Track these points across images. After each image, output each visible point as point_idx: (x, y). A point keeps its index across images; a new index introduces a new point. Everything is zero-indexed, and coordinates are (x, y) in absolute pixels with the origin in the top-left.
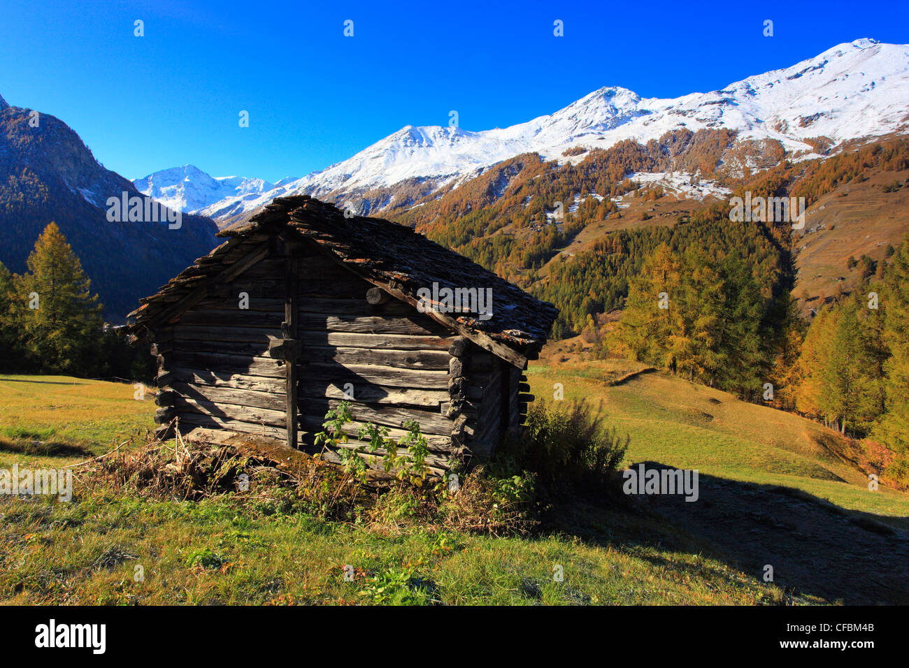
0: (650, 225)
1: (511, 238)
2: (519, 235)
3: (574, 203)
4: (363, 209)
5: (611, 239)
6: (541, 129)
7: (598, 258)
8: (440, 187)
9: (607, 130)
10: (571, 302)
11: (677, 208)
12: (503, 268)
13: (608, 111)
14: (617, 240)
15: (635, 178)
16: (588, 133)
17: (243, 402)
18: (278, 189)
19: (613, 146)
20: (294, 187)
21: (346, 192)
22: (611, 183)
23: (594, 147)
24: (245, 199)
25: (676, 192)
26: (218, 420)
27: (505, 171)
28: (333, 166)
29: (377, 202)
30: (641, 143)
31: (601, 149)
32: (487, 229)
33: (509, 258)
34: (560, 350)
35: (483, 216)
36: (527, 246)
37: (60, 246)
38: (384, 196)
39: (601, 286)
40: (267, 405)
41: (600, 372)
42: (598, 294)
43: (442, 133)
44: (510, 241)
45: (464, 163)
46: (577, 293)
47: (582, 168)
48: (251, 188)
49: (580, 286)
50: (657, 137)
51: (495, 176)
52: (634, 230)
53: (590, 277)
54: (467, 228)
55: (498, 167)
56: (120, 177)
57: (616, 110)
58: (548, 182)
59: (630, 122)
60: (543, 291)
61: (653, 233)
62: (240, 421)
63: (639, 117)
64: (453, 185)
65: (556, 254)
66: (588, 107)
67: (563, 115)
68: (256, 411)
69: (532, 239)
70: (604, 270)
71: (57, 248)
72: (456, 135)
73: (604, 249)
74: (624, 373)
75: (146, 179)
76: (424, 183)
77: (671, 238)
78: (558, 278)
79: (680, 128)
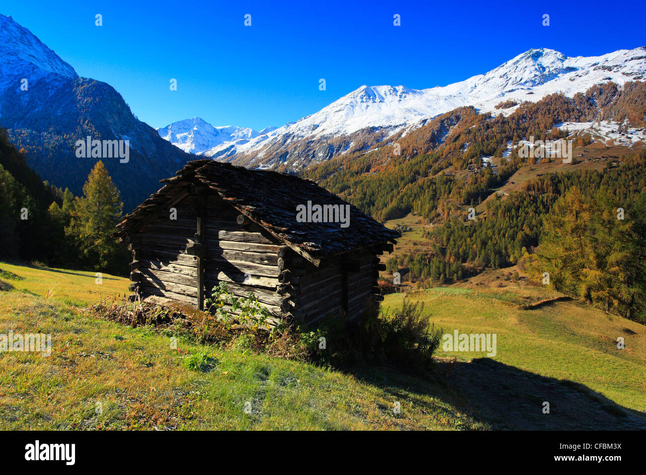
0: (579, 169)
1: (452, 178)
2: (459, 176)
3: (507, 150)
4: (329, 153)
5: (542, 181)
6: (476, 86)
7: (530, 197)
8: (391, 136)
9: (535, 86)
10: (507, 235)
11: (606, 153)
12: (445, 203)
13: (536, 69)
14: (547, 181)
15: (563, 127)
16: (518, 89)
17: (176, 281)
18: (263, 136)
19: (541, 99)
20: (274, 134)
21: (315, 139)
22: (541, 132)
23: (524, 101)
24: (237, 143)
25: (604, 139)
26: (163, 291)
27: (444, 122)
28: (305, 118)
29: (340, 147)
30: (568, 96)
31: (530, 103)
32: (431, 170)
33: (451, 196)
34: (498, 278)
35: (427, 160)
36: (466, 185)
37: (104, 178)
38: (345, 142)
39: (534, 222)
40: (188, 283)
41: (516, 297)
42: (531, 230)
43: (391, 91)
44: (451, 181)
45: (411, 115)
46: (511, 228)
47: (513, 118)
48: (242, 135)
49: (515, 222)
50: (584, 91)
51: (437, 127)
52: (564, 173)
53: (523, 214)
54: (414, 170)
55: (439, 118)
56: (149, 127)
57: (544, 69)
58: (483, 131)
59: (557, 78)
60: (481, 225)
61: (583, 176)
62: (175, 292)
63: (566, 73)
64: (402, 134)
65: (492, 193)
66: (517, 67)
67: (495, 74)
68: (184, 287)
69: (470, 180)
70: (537, 208)
71: (102, 179)
72: (403, 92)
73: (536, 190)
74: (539, 299)
75: (167, 128)
76: (377, 132)
77: (601, 181)
78: (494, 214)
79: (606, 82)
